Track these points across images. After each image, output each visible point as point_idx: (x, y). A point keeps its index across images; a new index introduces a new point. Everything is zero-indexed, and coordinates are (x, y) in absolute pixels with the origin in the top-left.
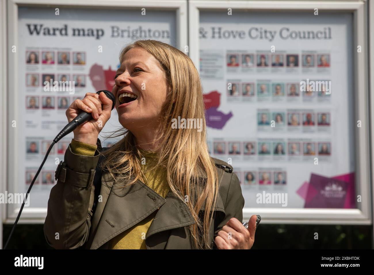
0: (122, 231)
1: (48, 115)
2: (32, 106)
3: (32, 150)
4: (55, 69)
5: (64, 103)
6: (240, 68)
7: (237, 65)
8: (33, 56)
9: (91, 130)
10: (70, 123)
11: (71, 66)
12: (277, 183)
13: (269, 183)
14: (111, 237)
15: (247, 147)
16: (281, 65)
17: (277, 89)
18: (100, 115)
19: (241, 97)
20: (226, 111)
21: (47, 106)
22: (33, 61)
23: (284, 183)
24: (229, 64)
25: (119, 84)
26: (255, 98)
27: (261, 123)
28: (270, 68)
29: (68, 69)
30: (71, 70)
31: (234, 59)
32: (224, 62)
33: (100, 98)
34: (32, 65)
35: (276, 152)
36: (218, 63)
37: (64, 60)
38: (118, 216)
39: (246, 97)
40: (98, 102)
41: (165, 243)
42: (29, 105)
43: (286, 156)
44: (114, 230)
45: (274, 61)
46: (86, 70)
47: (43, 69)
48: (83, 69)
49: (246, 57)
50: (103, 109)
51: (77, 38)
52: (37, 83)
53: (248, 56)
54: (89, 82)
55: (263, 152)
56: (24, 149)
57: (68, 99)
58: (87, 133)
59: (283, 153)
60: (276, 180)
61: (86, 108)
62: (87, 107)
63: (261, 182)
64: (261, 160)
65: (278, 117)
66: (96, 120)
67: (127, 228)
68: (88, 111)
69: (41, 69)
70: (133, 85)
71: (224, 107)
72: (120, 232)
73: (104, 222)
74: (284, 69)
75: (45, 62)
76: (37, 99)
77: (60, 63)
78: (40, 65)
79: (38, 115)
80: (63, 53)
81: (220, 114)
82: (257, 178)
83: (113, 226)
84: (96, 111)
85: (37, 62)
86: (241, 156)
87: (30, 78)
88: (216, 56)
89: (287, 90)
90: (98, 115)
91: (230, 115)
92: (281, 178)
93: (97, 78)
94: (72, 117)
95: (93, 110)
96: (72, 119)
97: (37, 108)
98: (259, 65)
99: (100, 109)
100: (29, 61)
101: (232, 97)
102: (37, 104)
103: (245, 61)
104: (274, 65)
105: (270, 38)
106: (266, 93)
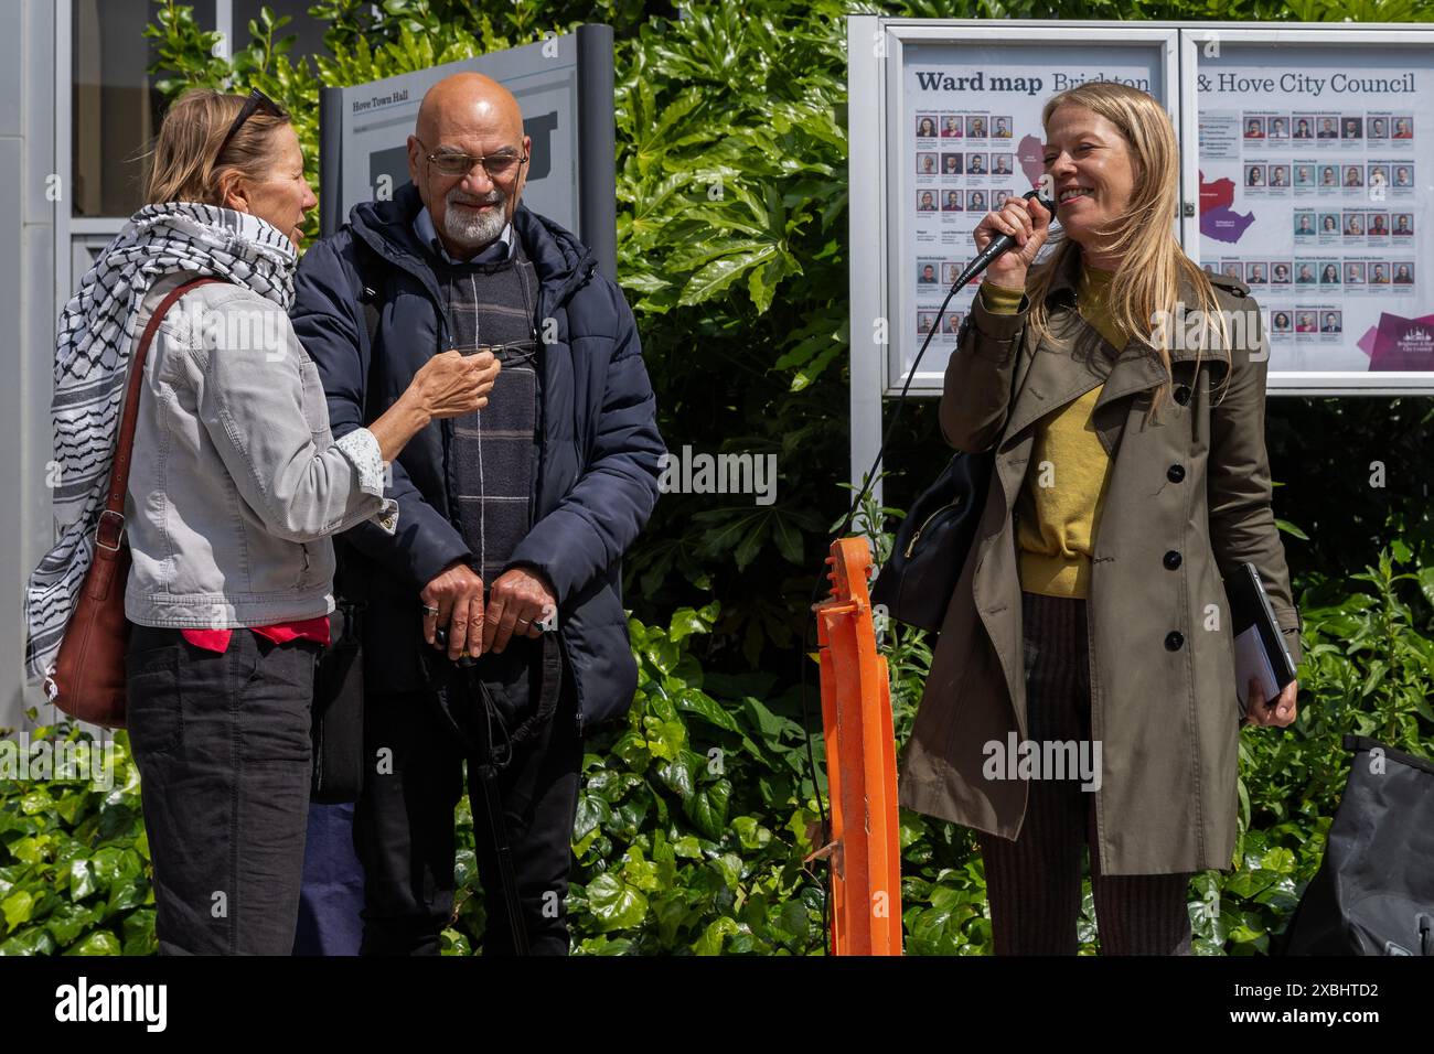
0: (1056, 406)
1: (953, 221)
2: (926, 205)
3: (927, 277)
4: (962, 146)
5: (978, 201)
6: (1266, 140)
7: (1261, 136)
8: (927, 125)
9: (1014, 265)
10: (982, 253)
11: (988, 140)
12: (1325, 329)
13: (1314, 330)
14: (1038, 416)
15: (1277, 271)
16: (1334, 135)
17: (1326, 175)
18: (1028, 238)
19: (1267, 189)
20: (1243, 214)
21: (951, 207)
22: (927, 134)
23: (1338, 329)
24: (1248, 135)
25: (1059, 175)
26: (1291, 189)
27: (1300, 231)
28: (1315, 140)
29: (985, 145)
30: (988, 147)
31: (1255, 125)
32: (1240, 131)
33: (1030, 208)
34: (927, 139)
35: (1325, 279)
36: (1229, 133)
37: (978, 130)
38: (1049, 381)
39: (1276, 189)
40: (1025, 216)
41: (1119, 428)
42: (921, 204)
43: (1341, 286)
44: (1042, 404)
45: (1322, 128)
46: (1013, 145)
47: (943, 145)
48: (1008, 145)
49: (1277, 122)
50: (1034, 227)
51: (997, 93)
52: (933, 169)
53: (1278, 120)
54: (1017, 167)
55: (1303, 280)
56: (914, 277)
57: (984, 194)
58: (1007, 270)
59: (1336, 281)
60: (1325, 325)
61: (1005, 226)
62: (1008, 227)
63: (1300, 329)
64: (1299, 291)
65: (1329, 222)
66: (1023, 247)
67: (1063, 402)
68: (1009, 233)
69: (940, 146)
70: (1083, 172)
71: (1240, 206)
72: (1052, 408)
73: (1027, 392)
74: (1338, 141)
75: (946, 134)
76: (934, 194)
77: (971, 135)
78: (939, 139)
79: (936, 222)
80: (976, 119)
81: (1234, 216)
82: (1294, 322)
83: (1041, 399)
84: (1024, 231)
85: (933, 134)
86: (1268, 286)
87: (923, 160)
88: (1227, 121)
89: (1343, 176)
90: (1025, 238)
91: (1250, 218)
92: (1333, 321)
93: (1031, 159)
94: (984, 243)
95: (1018, 230)
96: (984, 247)
97: (934, 209)
98: (1297, 135)
99: (1030, 228)
100: (921, 134)
101: (1253, 189)
102: (934, 204)
103: (1274, 129)
104: (1321, 135)
105: (1316, 91)
106: (1308, 182)
